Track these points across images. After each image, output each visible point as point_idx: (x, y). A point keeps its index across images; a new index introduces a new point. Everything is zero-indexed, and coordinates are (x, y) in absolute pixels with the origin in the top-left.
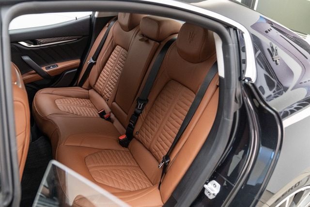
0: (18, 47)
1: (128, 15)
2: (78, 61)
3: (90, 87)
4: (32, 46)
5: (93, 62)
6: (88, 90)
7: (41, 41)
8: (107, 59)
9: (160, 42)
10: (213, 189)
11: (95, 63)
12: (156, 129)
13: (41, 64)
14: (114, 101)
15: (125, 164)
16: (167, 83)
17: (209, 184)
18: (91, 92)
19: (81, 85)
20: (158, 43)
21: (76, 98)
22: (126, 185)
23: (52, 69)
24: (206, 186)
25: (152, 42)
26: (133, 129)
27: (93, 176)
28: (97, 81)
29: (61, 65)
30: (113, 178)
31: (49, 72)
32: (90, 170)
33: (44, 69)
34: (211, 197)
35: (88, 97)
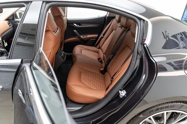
0: (73, 26)
1: (119, 16)
2: (97, 35)
3: (100, 48)
4: (78, 26)
5: (103, 36)
6: (99, 49)
7: (82, 24)
8: (109, 36)
9: (126, 28)
10: (123, 93)
11: (103, 37)
12: (115, 67)
13: (81, 34)
14: (105, 54)
15: (98, 80)
16: (125, 47)
17: (122, 91)
18: (100, 50)
19: (96, 46)
20: (125, 29)
21: (92, 51)
22: (92, 85)
23: (85, 37)
24: (120, 91)
25: (123, 28)
26: (107, 66)
27: (81, 79)
28: (102, 45)
29: (89, 36)
30: (89, 82)
31: (83, 38)
32: (81, 77)
33: (82, 37)
34: (121, 97)
35: (98, 52)
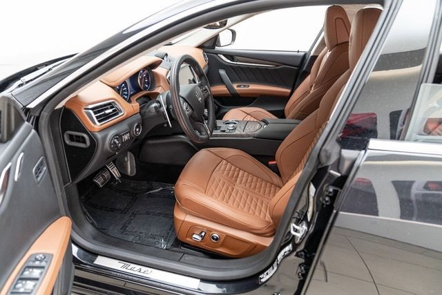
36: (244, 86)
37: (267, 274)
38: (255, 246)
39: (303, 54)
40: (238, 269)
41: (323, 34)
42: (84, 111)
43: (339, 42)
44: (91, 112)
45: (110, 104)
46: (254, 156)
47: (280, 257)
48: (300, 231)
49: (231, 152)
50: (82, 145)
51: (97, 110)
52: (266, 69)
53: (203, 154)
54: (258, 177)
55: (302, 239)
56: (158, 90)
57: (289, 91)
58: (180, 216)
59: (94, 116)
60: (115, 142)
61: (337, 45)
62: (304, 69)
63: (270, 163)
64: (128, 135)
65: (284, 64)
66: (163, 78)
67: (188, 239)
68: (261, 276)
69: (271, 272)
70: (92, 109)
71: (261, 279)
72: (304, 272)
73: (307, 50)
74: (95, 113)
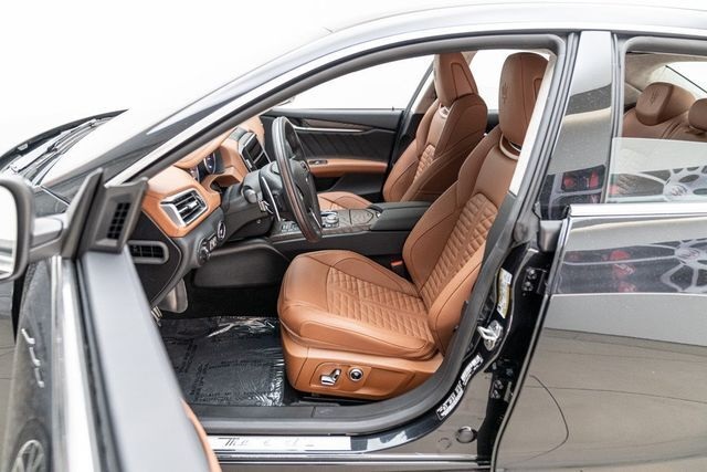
36: (321, 162)
37: (448, 404)
38: (414, 375)
39: (400, 112)
40: (402, 409)
41: (431, 78)
42: (160, 206)
43: (460, 94)
44: (173, 207)
45: (189, 195)
46: (372, 257)
47: (465, 376)
48: (492, 335)
49: (340, 255)
50: (157, 261)
51: (180, 203)
52: (351, 135)
53: (300, 262)
54: (383, 287)
55: (498, 343)
56: (229, 172)
57: (385, 165)
58: (298, 352)
59: (177, 213)
60: (204, 251)
61: (457, 99)
62: (404, 132)
63: (394, 264)
64: (215, 239)
65: (375, 127)
66: (236, 155)
67: (313, 386)
68: (440, 410)
69: (453, 400)
70: (174, 202)
71: (440, 413)
72: (501, 387)
73: (405, 107)
74: (179, 208)
